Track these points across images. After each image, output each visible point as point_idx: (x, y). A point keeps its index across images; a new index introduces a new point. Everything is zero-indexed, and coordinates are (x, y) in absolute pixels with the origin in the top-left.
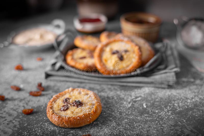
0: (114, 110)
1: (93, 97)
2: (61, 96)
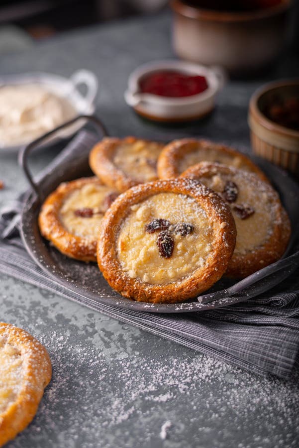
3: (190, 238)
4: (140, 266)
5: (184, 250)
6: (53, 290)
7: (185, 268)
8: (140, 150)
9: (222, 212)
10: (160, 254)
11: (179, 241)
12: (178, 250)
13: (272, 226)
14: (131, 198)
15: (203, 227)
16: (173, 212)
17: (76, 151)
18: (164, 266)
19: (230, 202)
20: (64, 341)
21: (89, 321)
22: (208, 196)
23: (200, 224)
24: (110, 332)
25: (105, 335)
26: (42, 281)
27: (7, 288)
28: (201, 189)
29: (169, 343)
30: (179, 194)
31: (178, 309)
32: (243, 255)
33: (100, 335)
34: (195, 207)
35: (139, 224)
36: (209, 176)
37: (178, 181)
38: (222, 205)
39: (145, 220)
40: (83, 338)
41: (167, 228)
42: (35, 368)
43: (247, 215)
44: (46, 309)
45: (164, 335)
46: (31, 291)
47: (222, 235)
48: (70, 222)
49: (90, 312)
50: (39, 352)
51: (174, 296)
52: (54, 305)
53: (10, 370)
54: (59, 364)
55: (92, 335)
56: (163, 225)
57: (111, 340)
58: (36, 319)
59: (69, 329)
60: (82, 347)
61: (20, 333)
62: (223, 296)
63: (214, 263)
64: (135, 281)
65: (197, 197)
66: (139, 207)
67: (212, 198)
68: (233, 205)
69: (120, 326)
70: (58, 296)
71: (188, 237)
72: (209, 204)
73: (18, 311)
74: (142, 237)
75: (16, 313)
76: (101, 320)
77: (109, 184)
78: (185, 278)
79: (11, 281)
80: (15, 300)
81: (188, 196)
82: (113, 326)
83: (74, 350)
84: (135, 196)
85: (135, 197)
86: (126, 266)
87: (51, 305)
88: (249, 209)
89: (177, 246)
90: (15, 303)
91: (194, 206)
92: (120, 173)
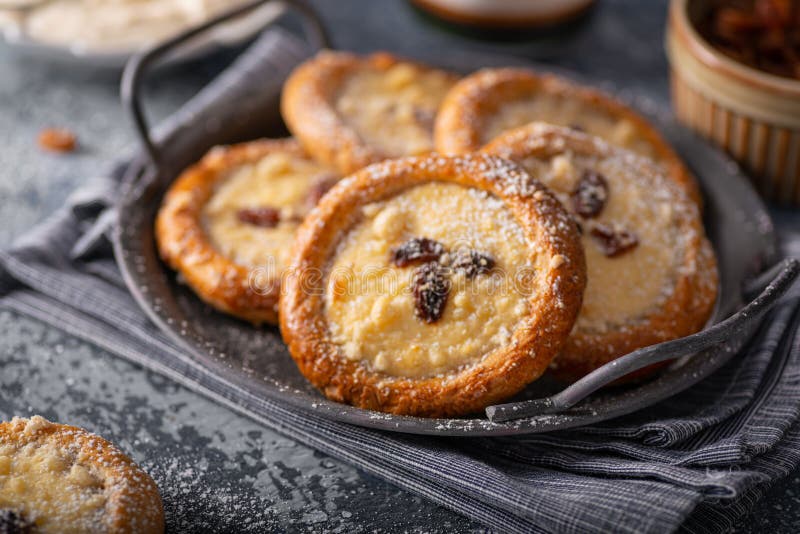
3: (483, 283)
4: (370, 336)
5: (469, 308)
6: (177, 376)
7: (467, 346)
8: (403, 86)
9: (558, 233)
10: (417, 312)
11: (460, 288)
12: (455, 307)
13: (672, 276)
14: (365, 188)
15: (514, 263)
16: (454, 225)
17: (251, 77)
18: (422, 339)
19: (585, 216)
20: (194, 478)
21: (250, 445)
22: (530, 197)
23: (508, 256)
24: (293, 470)
25: (282, 475)
26: (155, 353)
27: (76, 364)
28: (520, 180)
29: (418, 501)
30: (469, 188)
31: (441, 427)
32: (600, 334)
33: (270, 474)
34: (502, 218)
35: (378, 246)
36: (545, 155)
37: (470, 161)
38: (561, 220)
39: (392, 238)
40: (235, 476)
41: (437, 258)
42: (133, 514)
43: (619, 248)
44: (159, 414)
45: (409, 484)
46: (128, 375)
47: (553, 282)
48: (226, 233)
49: (254, 428)
50: (143, 485)
51: (437, 403)
52: (177, 408)
53: (79, 514)
54: (181, 521)
55: (253, 472)
56: (430, 251)
57: (295, 485)
58: (137, 430)
59: (206, 456)
60: (232, 493)
61: (105, 446)
62: (542, 411)
63: (529, 339)
64: (358, 367)
65: (507, 197)
66: (381, 210)
67: (541, 202)
68: (590, 224)
69: (317, 461)
70: (188, 389)
71: (480, 282)
72: (531, 214)
73: (99, 412)
74: (380, 274)
75: (94, 417)
76: (276, 445)
77: (322, 156)
78: (464, 368)
79: (84, 351)
80: (93, 391)
81: (490, 194)
82: (301, 459)
83: (214, 497)
84: (376, 184)
85: (375, 186)
86: (340, 332)
87: (171, 407)
88: (625, 235)
89: (453, 298)
90: (92, 395)
91: (499, 216)
92: (348, 135)
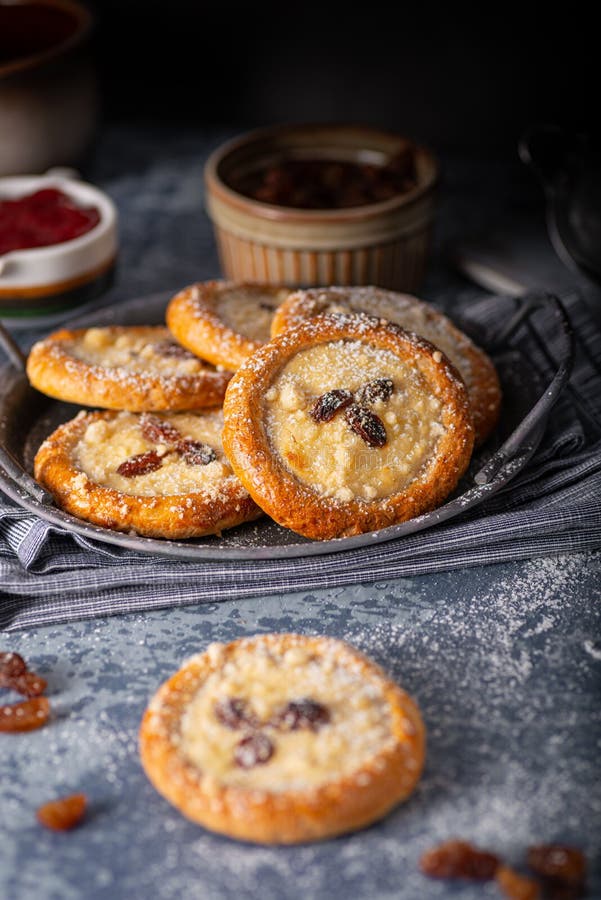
0: (469, 707)
1: (357, 668)
2: (186, 697)
3: (398, 399)
4: (350, 479)
5: (401, 421)
7: (418, 449)
10: (368, 444)
11: (385, 411)
12: (391, 426)
14: (257, 380)
15: (405, 376)
16: (341, 373)
18: (385, 461)
21: (318, 605)
22: (379, 325)
23: (396, 372)
24: (367, 601)
25: (367, 607)
28: (362, 319)
30: (327, 343)
33: (359, 611)
34: (369, 351)
35: (299, 415)
38: (409, 332)
39: (304, 405)
40: (340, 624)
41: (353, 400)
44: (229, 624)
45: (456, 562)
46: (170, 618)
47: (444, 372)
48: (134, 488)
49: (302, 594)
52: (235, 615)
55: (347, 616)
56: (345, 397)
57: (384, 607)
59: (303, 626)
60: (356, 633)
63: (460, 419)
64: (357, 504)
65: (363, 334)
66: (278, 391)
67: (387, 325)
69: (372, 588)
71: (395, 399)
72: (390, 336)
74: (319, 433)
76: (333, 596)
78: (427, 465)
79: (115, 621)
80: (165, 638)
81: (346, 340)
82: (361, 593)
84: (262, 374)
85: (262, 376)
86: (325, 488)
87: (230, 616)
89: (386, 420)
90: (170, 641)
91: (365, 350)
